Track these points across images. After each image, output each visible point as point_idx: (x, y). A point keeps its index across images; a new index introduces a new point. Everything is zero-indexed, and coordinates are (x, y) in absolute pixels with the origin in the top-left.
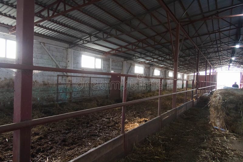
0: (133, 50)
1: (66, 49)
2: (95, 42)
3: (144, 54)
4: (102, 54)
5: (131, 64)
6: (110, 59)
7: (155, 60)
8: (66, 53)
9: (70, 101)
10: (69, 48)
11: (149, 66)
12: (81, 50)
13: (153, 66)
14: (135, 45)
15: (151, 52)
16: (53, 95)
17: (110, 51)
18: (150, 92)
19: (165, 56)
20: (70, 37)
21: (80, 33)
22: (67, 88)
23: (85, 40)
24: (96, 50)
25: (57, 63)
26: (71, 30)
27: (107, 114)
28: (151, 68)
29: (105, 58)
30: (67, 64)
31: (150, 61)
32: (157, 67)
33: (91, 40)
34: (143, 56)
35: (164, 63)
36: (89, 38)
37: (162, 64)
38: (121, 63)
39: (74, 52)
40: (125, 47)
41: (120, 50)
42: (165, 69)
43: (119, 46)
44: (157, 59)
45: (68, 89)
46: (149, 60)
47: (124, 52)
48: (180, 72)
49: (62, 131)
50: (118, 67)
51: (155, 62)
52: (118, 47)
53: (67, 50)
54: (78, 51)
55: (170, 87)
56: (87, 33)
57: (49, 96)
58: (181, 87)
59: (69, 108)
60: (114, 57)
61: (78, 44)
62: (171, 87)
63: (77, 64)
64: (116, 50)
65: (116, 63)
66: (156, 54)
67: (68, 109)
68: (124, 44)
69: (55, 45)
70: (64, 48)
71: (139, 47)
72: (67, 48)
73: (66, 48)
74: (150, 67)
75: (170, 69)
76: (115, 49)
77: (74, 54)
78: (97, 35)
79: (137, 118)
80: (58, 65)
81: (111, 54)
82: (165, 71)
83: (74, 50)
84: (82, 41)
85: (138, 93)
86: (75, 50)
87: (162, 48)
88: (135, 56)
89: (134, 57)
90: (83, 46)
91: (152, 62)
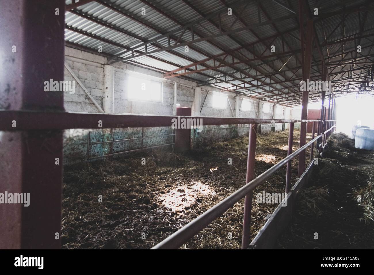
0: (215, 69)
1: (102, 66)
2: (151, 54)
3: (231, 75)
4: (162, 75)
5: (207, 92)
6: (174, 84)
7: (247, 85)
8: (102, 73)
9: (111, 158)
10: (108, 65)
11: (234, 95)
12: (127, 68)
13: (242, 95)
14: (219, 60)
15: (242, 72)
16: (81, 147)
17: (177, 70)
18: (237, 137)
19: (263, 79)
20: (110, 45)
21: (128, 37)
22: (104, 135)
23: (135, 51)
24: (153, 69)
25: (87, 91)
26: (113, 31)
27: (176, 180)
28: (238, 98)
29: (166, 82)
30: (104, 93)
31: (238, 88)
32: (246, 97)
33: (146, 49)
34: (228, 78)
35: (260, 90)
36: (144, 46)
37: (255, 92)
38: (192, 91)
39: (116, 71)
40: (202, 63)
41: (193, 68)
42: (258, 100)
43: (192, 61)
44: (249, 83)
45: (105, 137)
46: (237, 86)
47: (199, 73)
48: (280, 104)
49: (102, 221)
50: (188, 96)
51: (246, 88)
52: (190, 63)
53: (103, 68)
54: (122, 69)
55: (264, 129)
56: (140, 38)
57: (73, 149)
58: (281, 129)
59: (108, 169)
60: (182, 81)
61: (122, 58)
62: (266, 128)
63: (121, 92)
64: (187, 68)
65: (185, 91)
66: (249, 76)
67: (107, 171)
68: (200, 57)
69: (83, 59)
70: (99, 65)
71: (226, 64)
72: (104, 65)
73: (102, 64)
74: (237, 96)
75: (266, 100)
76: (184, 67)
77: (115, 75)
78: (157, 41)
79: (231, 188)
80: (89, 94)
81: (176, 75)
82: (258, 104)
83: (115, 67)
84: (131, 52)
85: (218, 139)
86: (118, 68)
87: (262, 66)
88: (215, 78)
89: (214, 81)
90: (131, 61)
91: (242, 88)
